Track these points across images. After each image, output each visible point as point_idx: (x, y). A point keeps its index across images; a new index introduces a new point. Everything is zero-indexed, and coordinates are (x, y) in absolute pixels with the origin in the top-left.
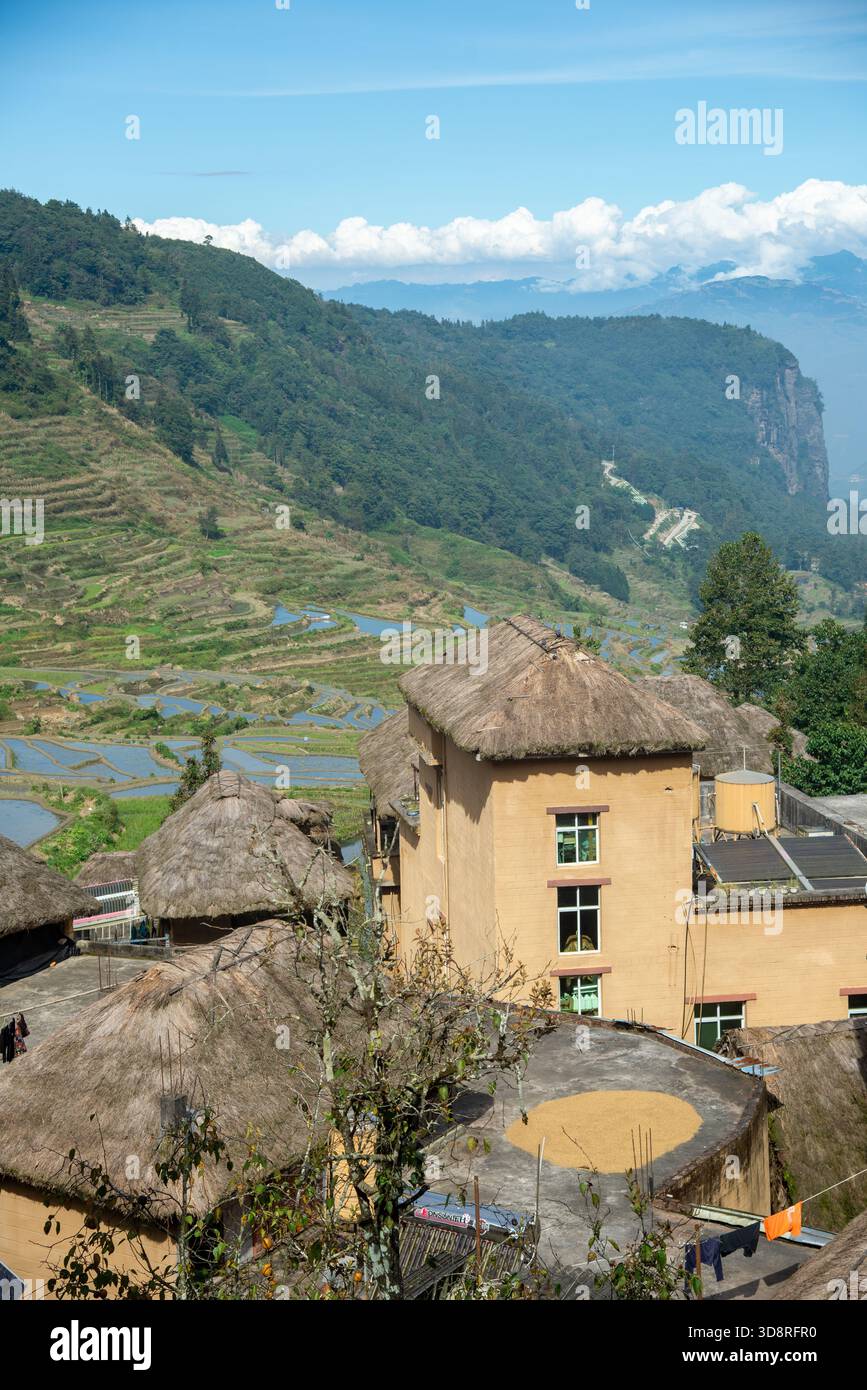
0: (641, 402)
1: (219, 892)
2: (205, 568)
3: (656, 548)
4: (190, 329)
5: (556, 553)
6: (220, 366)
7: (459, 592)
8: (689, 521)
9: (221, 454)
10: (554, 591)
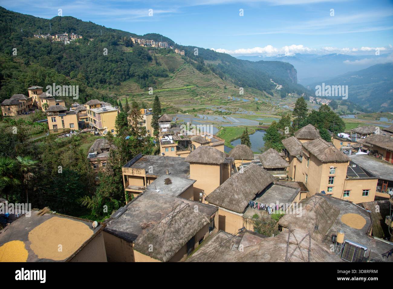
0: (275, 72)
1: (273, 165)
2: (225, 93)
3: (277, 90)
4: (222, 63)
5: (265, 90)
6: (225, 68)
7: (254, 96)
8: (281, 87)
9: (226, 78)
10: (265, 95)
